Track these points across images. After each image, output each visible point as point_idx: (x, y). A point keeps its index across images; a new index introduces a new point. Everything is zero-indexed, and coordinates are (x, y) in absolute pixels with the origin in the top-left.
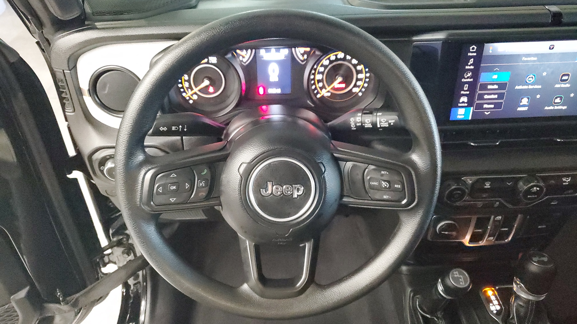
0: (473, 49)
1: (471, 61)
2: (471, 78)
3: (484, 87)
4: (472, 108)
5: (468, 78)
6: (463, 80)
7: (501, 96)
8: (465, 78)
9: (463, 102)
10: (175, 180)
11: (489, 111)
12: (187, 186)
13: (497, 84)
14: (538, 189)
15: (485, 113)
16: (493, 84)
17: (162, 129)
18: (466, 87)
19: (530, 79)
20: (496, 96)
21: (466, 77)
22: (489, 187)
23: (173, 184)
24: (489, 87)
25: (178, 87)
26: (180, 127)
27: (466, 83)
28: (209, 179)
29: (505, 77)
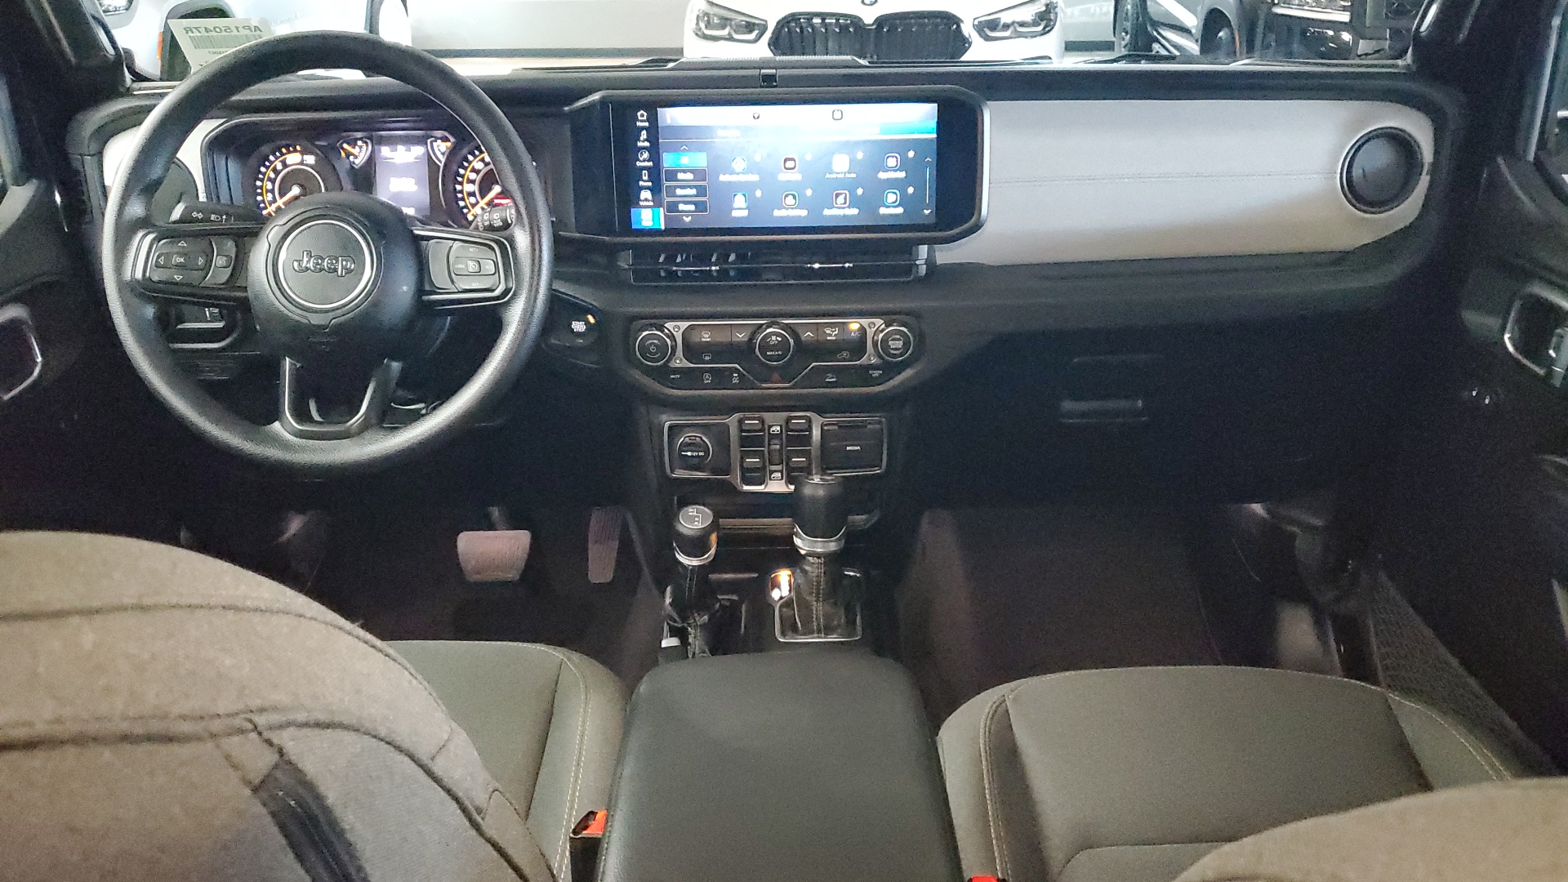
0: (642, 115)
1: (644, 135)
2: (648, 161)
3: (672, 175)
4: (662, 209)
5: (644, 161)
6: (638, 164)
7: (701, 191)
8: (640, 161)
9: (646, 200)
10: (186, 251)
11: (689, 215)
12: (201, 261)
13: (691, 171)
14: (779, 339)
15: (684, 218)
16: (684, 171)
17: (195, 214)
18: (645, 175)
19: (739, 165)
20: (694, 192)
21: (641, 159)
22: (708, 340)
23: (180, 254)
24: (680, 176)
25: (257, 201)
26: (224, 217)
27: (645, 168)
28: (233, 256)
29: (699, 160)
